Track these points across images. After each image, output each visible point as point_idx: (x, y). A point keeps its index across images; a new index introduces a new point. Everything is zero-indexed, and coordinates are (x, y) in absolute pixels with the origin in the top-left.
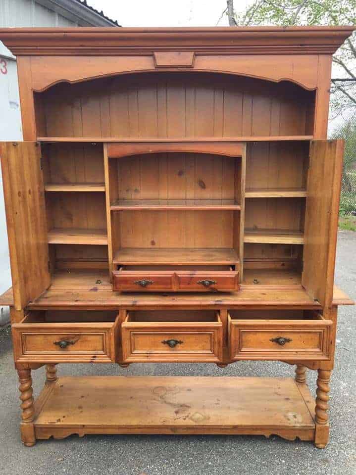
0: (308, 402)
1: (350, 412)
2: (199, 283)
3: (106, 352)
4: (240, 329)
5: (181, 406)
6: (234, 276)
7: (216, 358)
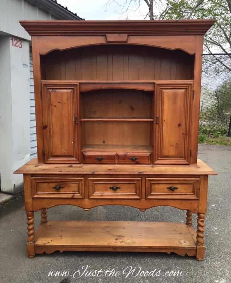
0: (193, 235)
1: (218, 243)
2: (130, 159)
3: (80, 193)
4: (150, 182)
5: (119, 236)
6: (148, 155)
7: (138, 196)
